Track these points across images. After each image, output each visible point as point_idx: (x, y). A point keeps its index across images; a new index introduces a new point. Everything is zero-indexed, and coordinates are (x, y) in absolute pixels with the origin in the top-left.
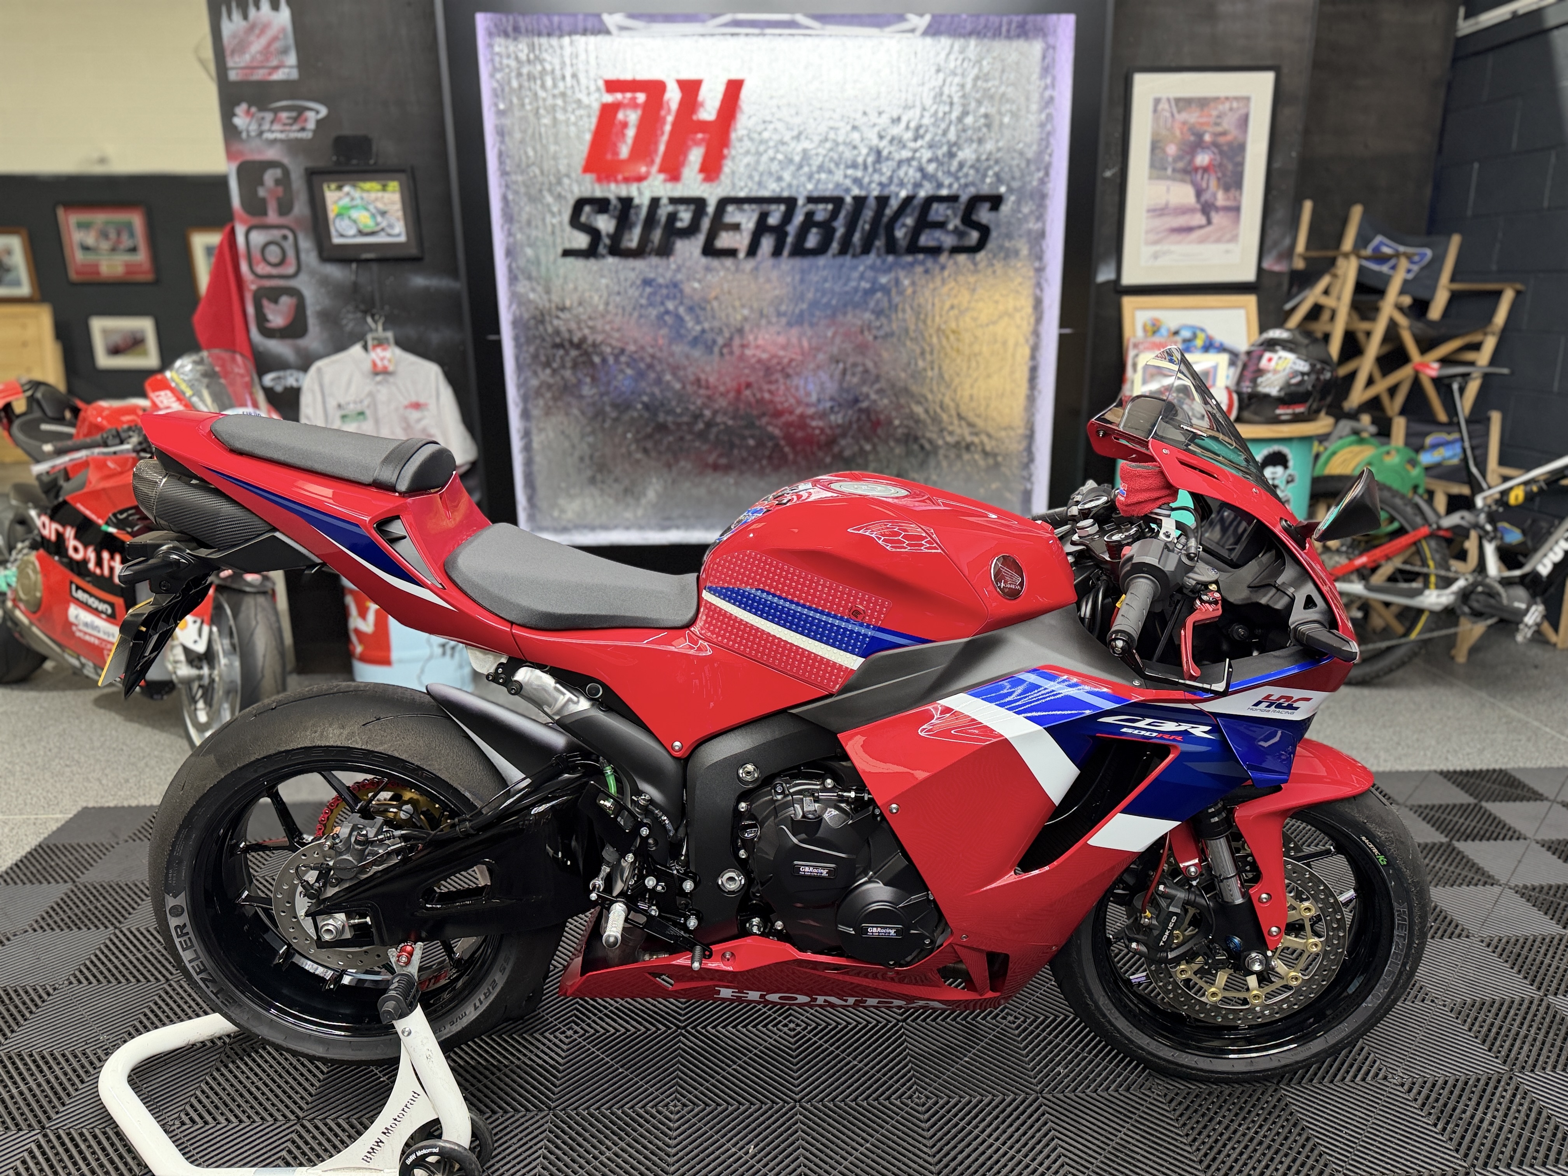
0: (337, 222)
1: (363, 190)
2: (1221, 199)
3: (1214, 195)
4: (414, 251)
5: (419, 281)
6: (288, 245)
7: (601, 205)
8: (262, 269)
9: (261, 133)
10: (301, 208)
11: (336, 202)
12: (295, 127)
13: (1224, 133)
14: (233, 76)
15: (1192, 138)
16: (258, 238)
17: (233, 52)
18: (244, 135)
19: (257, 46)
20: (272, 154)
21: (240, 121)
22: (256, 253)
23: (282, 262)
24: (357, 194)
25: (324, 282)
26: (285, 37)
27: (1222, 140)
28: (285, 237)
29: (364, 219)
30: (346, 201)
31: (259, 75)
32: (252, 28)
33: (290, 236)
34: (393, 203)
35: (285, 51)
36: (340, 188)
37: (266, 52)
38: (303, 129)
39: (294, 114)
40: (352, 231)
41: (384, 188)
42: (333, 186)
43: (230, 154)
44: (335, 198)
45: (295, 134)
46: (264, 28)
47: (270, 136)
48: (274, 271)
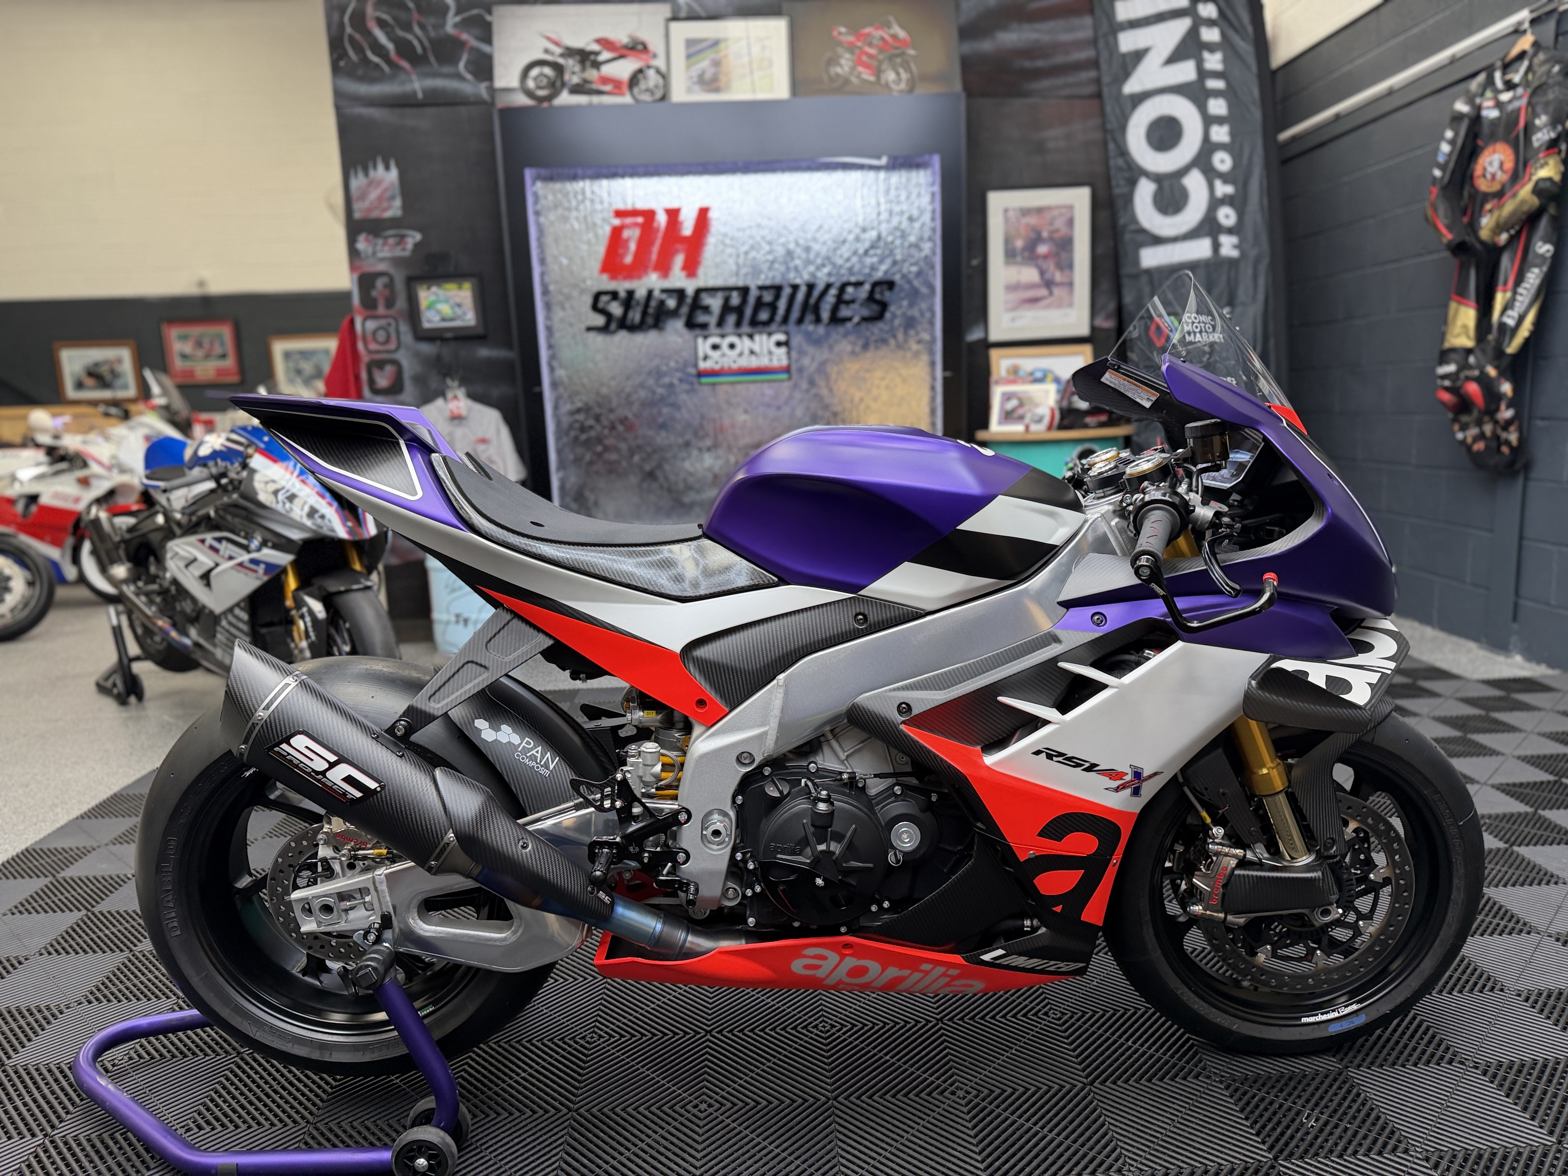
0: (427, 313)
1: (445, 289)
2: (1058, 277)
3: (1053, 275)
4: (480, 331)
5: (484, 352)
6: (392, 330)
7: (614, 295)
8: (373, 346)
9: (374, 253)
10: (401, 303)
11: (426, 299)
12: (399, 248)
13: (1057, 231)
14: (357, 215)
15: (1033, 235)
16: (371, 325)
17: (357, 199)
18: (363, 255)
19: (374, 195)
20: (382, 267)
21: (360, 245)
22: (369, 336)
23: (388, 341)
24: (441, 292)
25: (417, 355)
26: (394, 188)
27: (1056, 236)
28: (389, 324)
29: (445, 309)
30: (433, 298)
31: (375, 214)
32: (370, 184)
33: (393, 323)
34: (466, 298)
35: (392, 198)
36: (429, 288)
37: (380, 199)
38: (404, 249)
39: (397, 239)
40: (437, 318)
41: (460, 288)
42: (425, 287)
43: (353, 267)
44: (426, 296)
45: (398, 253)
46: (379, 182)
47: (381, 255)
48: (381, 348)
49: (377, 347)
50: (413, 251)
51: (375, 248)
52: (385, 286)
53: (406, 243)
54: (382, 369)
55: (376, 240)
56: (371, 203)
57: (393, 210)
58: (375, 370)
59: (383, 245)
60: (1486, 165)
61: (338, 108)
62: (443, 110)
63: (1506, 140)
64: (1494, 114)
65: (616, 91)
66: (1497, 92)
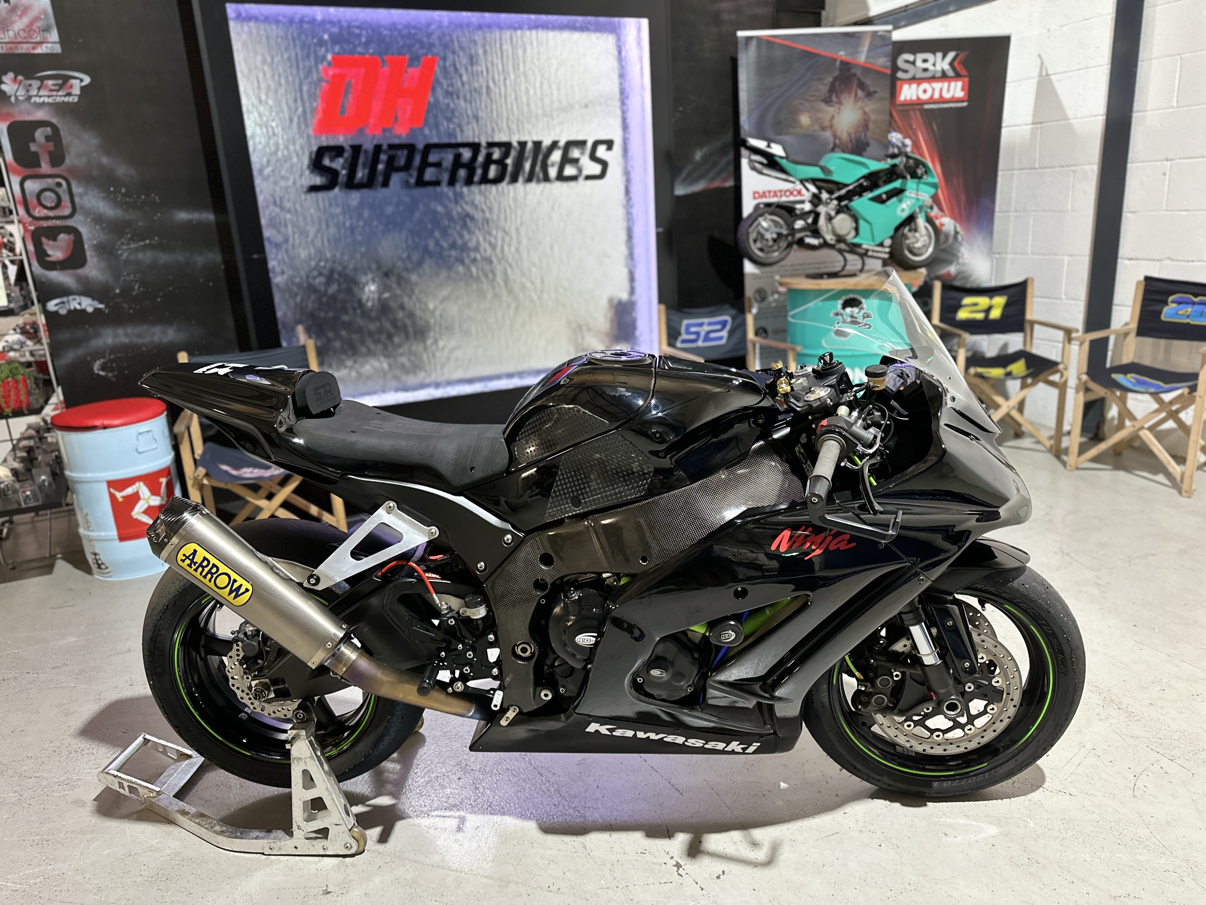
5: (183, 216)
6: (63, 191)
7: (337, 151)
8: (38, 212)
9: (29, 98)
10: (72, 159)
12: (60, 93)
16: (32, 186)
18: (13, 99)
19: (20, 24)
20: (40, 115)
21: (9, 87)
22: (32, 199)
23: (58, 205)
25: (98, 220)
26: (46, 18)
31: (24, 49)
32: (14, 9)
33: (64, 183)
35: (47, 29)
37: (29, 29)
38: (69, 94)
39: (60, 82)
45: (62, 98)
46: (26, 9)
47: (38, 100)
48: (51, 214)
49: (45, 212)
50: (80, 96)
51: (28, 91)
52: (48, 138)
53: (71, 87)
54: (55, 239)
55: (29, 82)
56: (17, 35)
57: (50, 45)
58: (44, 240)
59: (39, 89)
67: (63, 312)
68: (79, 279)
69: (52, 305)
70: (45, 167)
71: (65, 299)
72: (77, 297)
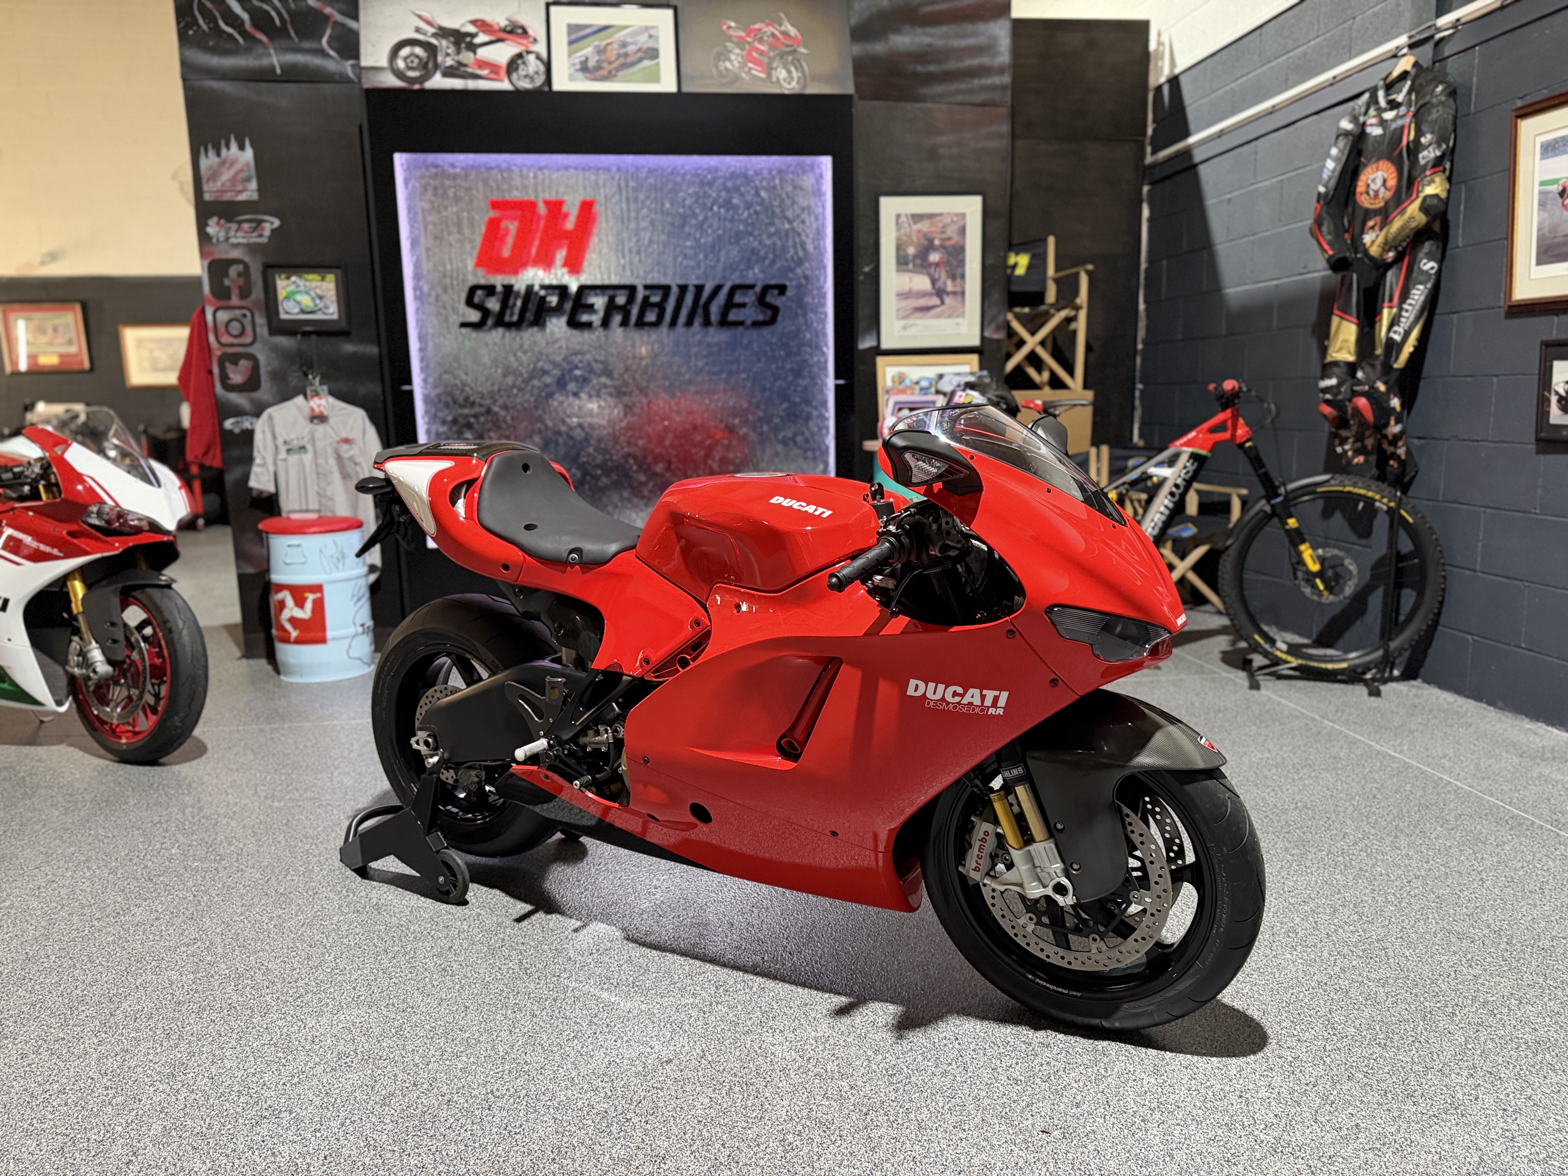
0: (285, 303)
1: (306, 280)
2: (950, 286)
3: (945, 283)
4: (344, 326)
5: (349, 348)
6: (247, 321)
7: (490, 290)
8: (226, 339)
9: (227, 239)
10: (258, 293)
11: (284, 288)
12: (255, 234)
14: (207, 197)
15: (926, 242)
16: (223, 316)
17: (208, 180)
18: (214, 240)
19: (226, 176)
20: (235, 254)
21: (212, 229)
22: (221, 328)
23: (242, 333)
24: (301, 283)
25: (275, 348)
26: (249, 170)
28: (244, 316)
29: (306, 301)
30: (292, 288)
31: (228, 197)
32: (223, 163)
33: (249, 314)
34: (329, 290)
35: (248, 179)
36: (288, 278)
37: (233, 180)
38: (261, 236)
39: (254, 225)
40: (297, 310)
41: (323, 279)
42: (283, 276)
43: (203, 254)
44: (284, 285)
45: (254, 239)
46: (233, 163)
47: (233, 240)
48: (235, 341)
49: (231, 340)
50: (270, 238)
51: (227, 233)
52: (240, 275)
53: (263, 229)
54: (236, 364)
55: (228, 225)
56: (223, 185)
57: (249, 193)
58: (228, 365)
59: (237, 231)
60: (1369, 182)
61: (185, 79)
62: (303, 85)
63: (1390, 159)
64: (1376, 131)
65: (493, 76)
66: (1380, 110)
67: (237, 430)
68: (253, 401)
69: (228, 424)
70: (235, 300)
71: (239, 419)
72: (250, 418)
